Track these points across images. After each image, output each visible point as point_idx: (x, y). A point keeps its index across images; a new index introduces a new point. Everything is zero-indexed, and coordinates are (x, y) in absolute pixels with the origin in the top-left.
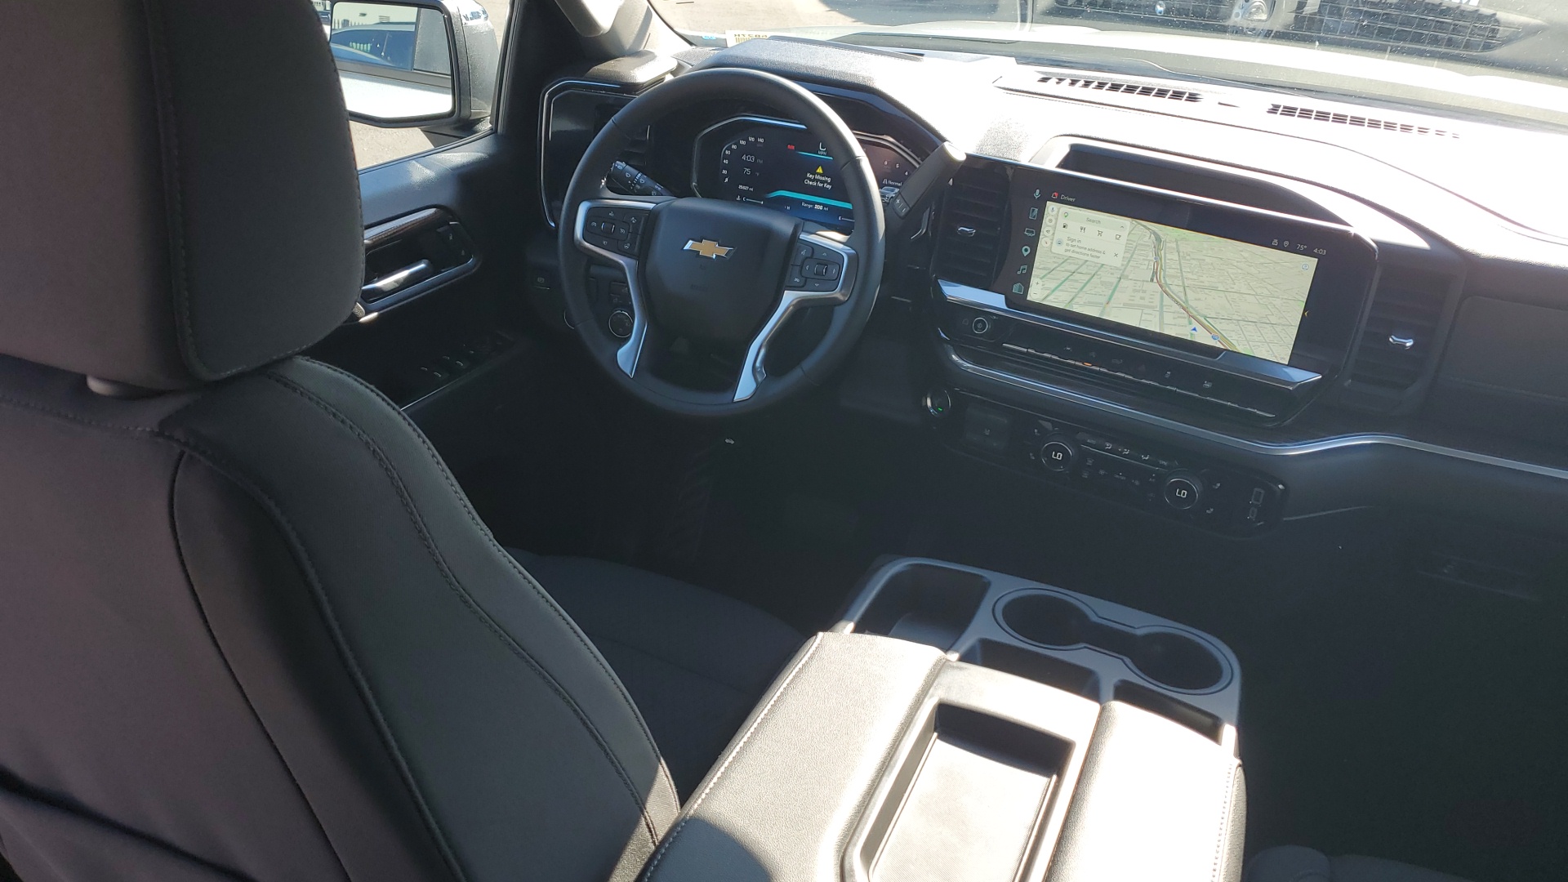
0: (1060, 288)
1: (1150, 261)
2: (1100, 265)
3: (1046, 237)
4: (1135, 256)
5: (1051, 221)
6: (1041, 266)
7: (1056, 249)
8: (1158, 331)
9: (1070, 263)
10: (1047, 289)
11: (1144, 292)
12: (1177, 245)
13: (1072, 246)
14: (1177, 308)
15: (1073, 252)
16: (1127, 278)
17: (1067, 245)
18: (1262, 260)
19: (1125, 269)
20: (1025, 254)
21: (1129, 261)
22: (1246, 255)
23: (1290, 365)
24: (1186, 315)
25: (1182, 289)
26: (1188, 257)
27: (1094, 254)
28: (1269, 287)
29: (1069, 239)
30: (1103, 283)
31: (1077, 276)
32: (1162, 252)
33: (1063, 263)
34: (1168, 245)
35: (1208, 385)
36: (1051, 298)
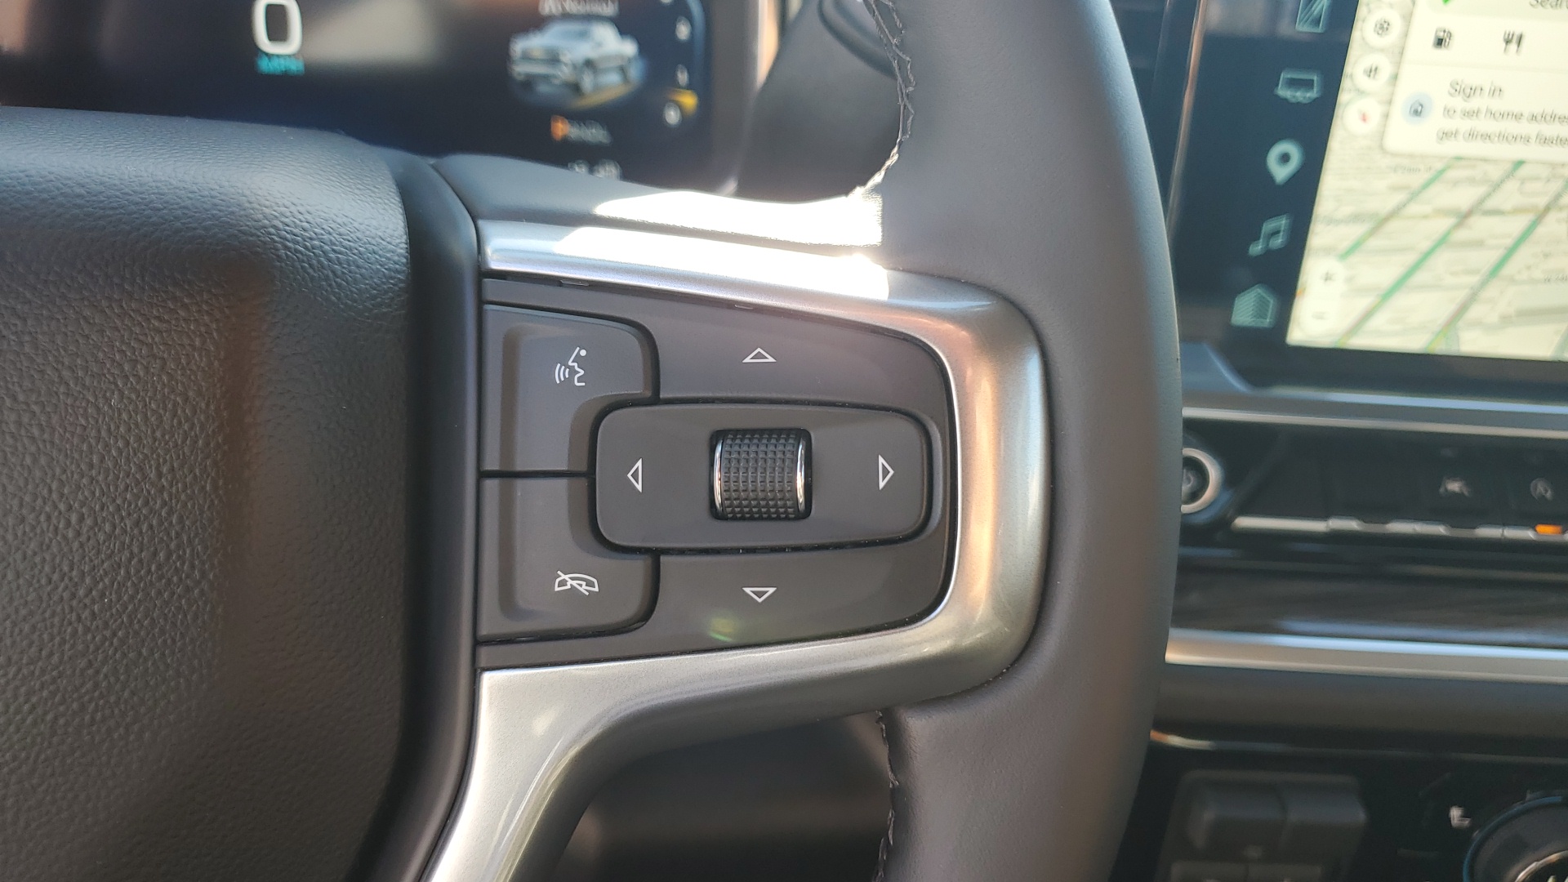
0: (1421, 277)
3: (1361, 93)
6: (1347, 210)
7: (1405, 135)
9: (1456, 183)
10: (1362, 292)
13: (1468, 114)
15: (1472, 135)
17: (1448, 112)
20: (1281, 173)
27: (1552, 130)
29: (1457, 88)
31: (1480, 226)
33: (1427, 185)
36: (1379, 321)
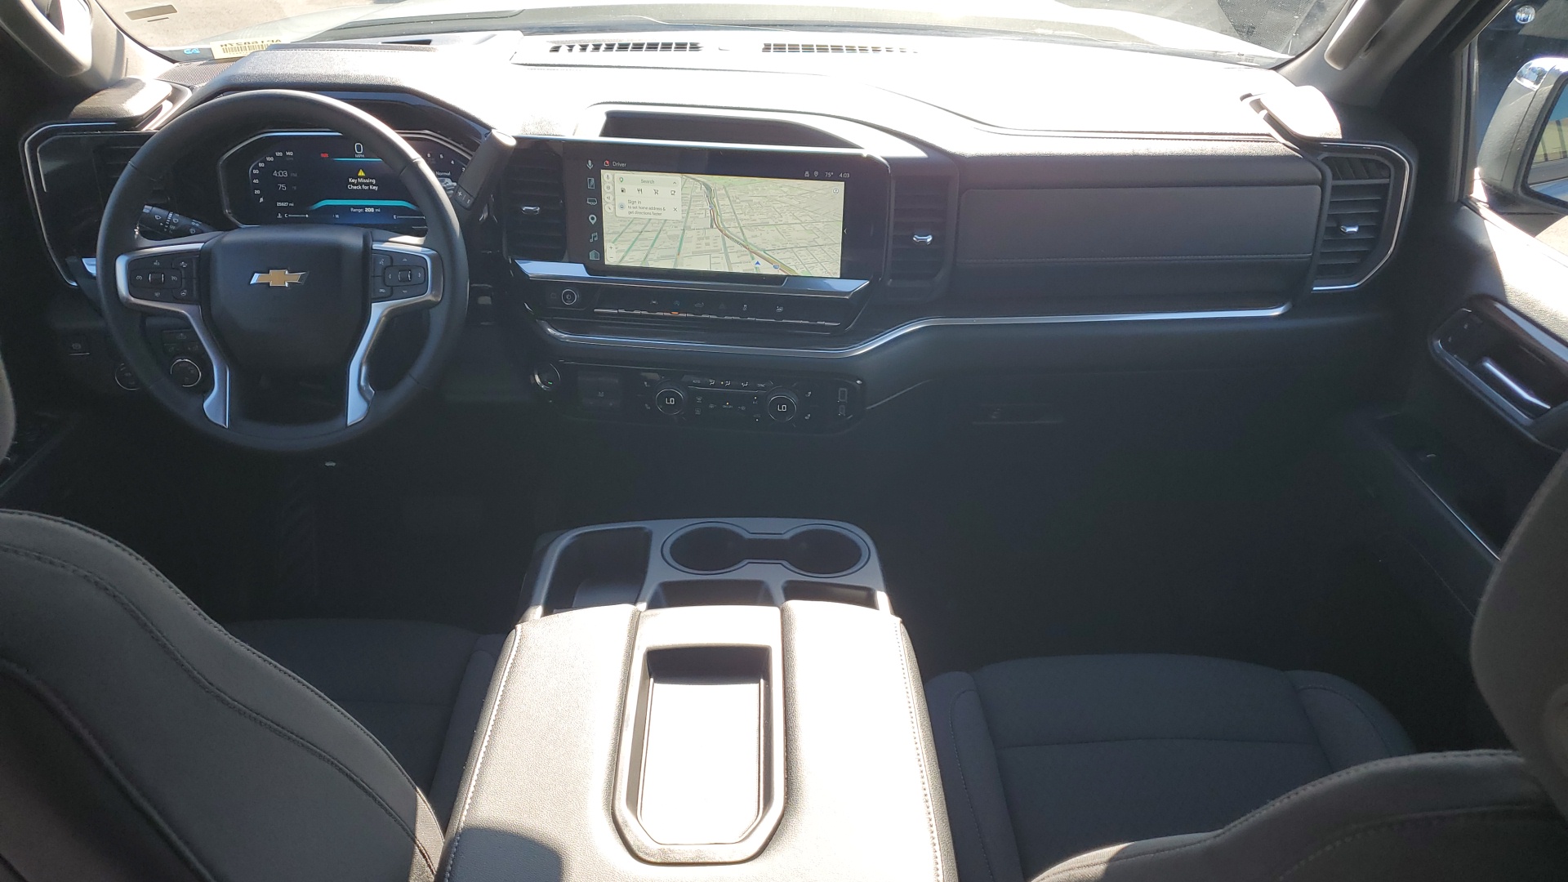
0: (633, 248)
1: (706, 209)
2: (663, 221)
3: (608, 204)
4: (691, 208)
5: (608, 188)
6: (611, 231)
7: (620, 212)
8: (728, 271)
9: (636, 224)
10: (621, 251)
11: (708, 238)
12: (726, 192)
13: (634, 208)
14: (738, 247)
15: (636, 213)
16: (689, 228)
17: (630, 207)
18: (800, 192)
19: (686, 220)
20: (593, 222)
21: (688, 213)
22: (785, 189)
23: (842, 277)
24: (748, 252)
25: (739, 230)
26: (738, 201)
27: (656, 211)
28: (811, 214)
29: (630, 202)
30: (670, 237)
31: (645, 235)
32: (715, 199)
33: (630, 224)
34: (718, 192)
35: (780, 309)
36: (626, 259)
